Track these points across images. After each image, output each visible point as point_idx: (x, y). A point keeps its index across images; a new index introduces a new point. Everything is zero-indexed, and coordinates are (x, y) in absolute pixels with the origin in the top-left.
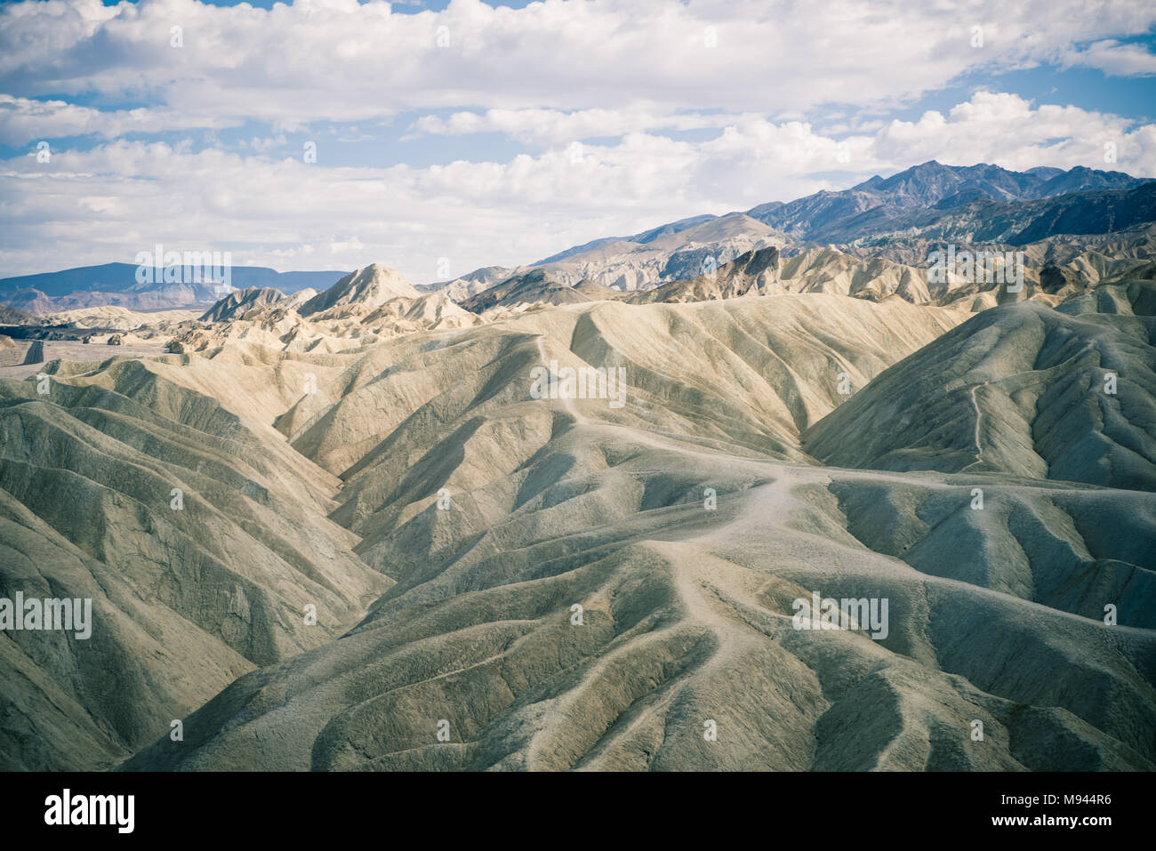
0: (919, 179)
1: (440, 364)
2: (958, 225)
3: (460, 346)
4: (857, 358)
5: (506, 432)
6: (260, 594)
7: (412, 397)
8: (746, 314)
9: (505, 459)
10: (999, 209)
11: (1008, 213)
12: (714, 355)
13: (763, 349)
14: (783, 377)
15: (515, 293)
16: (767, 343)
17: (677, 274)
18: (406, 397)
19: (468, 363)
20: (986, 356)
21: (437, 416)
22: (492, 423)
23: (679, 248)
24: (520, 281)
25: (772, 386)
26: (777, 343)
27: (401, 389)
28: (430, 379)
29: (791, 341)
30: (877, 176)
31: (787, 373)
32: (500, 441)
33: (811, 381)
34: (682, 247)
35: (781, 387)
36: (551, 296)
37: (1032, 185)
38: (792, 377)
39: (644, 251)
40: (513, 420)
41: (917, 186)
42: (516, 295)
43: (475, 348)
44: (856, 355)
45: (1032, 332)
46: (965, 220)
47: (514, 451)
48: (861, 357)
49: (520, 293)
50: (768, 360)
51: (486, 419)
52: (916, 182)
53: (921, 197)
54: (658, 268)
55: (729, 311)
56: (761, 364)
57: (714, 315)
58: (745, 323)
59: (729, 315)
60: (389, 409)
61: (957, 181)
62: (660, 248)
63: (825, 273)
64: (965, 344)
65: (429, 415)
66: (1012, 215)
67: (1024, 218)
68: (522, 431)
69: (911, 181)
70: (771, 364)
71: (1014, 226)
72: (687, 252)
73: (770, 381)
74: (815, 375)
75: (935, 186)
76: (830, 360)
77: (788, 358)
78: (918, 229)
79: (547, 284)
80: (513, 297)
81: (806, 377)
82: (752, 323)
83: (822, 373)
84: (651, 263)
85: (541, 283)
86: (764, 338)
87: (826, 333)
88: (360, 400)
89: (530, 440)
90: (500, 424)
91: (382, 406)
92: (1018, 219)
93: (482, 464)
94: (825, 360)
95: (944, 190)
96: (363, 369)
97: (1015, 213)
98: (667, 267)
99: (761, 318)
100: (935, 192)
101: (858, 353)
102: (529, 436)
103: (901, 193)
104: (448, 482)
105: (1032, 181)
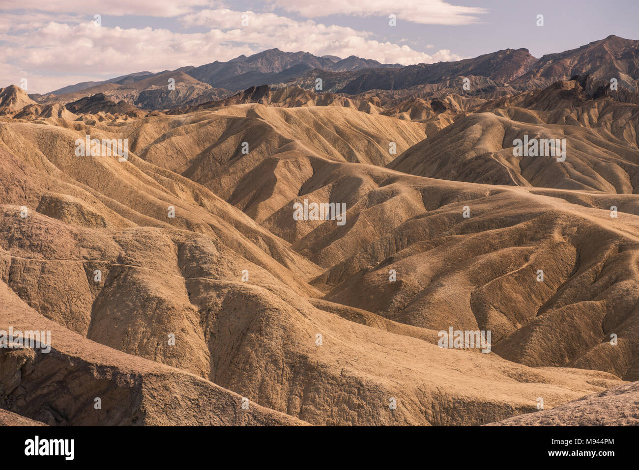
0: (268, 58)
1: (195, 132)
2: (306, 83)
3: (203, 123)
4: (380, 141)
5: (291, 166)
6: (272, 241)
7: (184, 150)
8: (321, 115)
9: (295, 181)
10: (328, 75)
11: (333, 77)
12: (311, 136)
13: (334, 134)
14: (347, 150)
15: (87, 107)
16: (335, 131)
17: (145, 103)
18: (182, 150)
19: (211, 132)
20: (479, 140)
21: (216, 159)
22: (283, 161)
23: (145, 89)
24: (88, 100)
25: (342, 154)
26: (341, 131)
27: (178, 144)
28: (191, 140)
29: (348, 131)
30: (243, 55)
31: (349, 148)
32: (290, 171)
33: (361, 152)
34: (147, 88)
35: (347, 155)
36: (109, 109)
37: (328, 64)
38: (352, 150)
39: (124, 89)
40: (294, 160)
41: (268, 61)
42: (88, 108)
43: (213, 124)
44: (380, 140)
45: (498, 128)
46: (310, 80)
47: (298, 177)
48: (383, 141)
49: (90, 107)
50: (338, 140)
51: (279, 159)
52: (267, 60)
53: (270, 68)
54: (133, 99)
55: (313, 113)
56: (334, 142)
57: (305, 115)
58: (322, 120)
59: (312, 115)
60: (174, 156)
61: (289, 60)
62: (134, 87)
63: (298, 100)
64: (464, 133)
65: (211, 159)
66: (336, 79)
67: (342, 81)
68: (299, 166)
69: (264, 58)
70: (339, 142)
71: (337, 85)
72: (150, 91)
73: (340, 151)
74: (362, 149)
75: (277, 62)
76: (369, 142)
77: (348, 139)
78: (285, 84)
79: (107, 102)
80: (86, 109)
81: (359, 150)
82: (326, 121)
83: (366, 148)
84: (129, 96)
85: (103, 102)
86: (333, 129)
87: (361, 127)
88: (158, 150)
89: (304, 171)
90: (287, 161)
91: (170, 154)
92: (340, 81)
93: (285, 182)
94: (366, 142)
95: (281, 65)
96: (140, 134)
97: (338, 78)
98: (138, 99)
99: (329, 118)
100: (277, 66)
101: (381, 139)
102: (304, 169)
103: (259, 65)
104: (274, 191)
105: (328, 63)
